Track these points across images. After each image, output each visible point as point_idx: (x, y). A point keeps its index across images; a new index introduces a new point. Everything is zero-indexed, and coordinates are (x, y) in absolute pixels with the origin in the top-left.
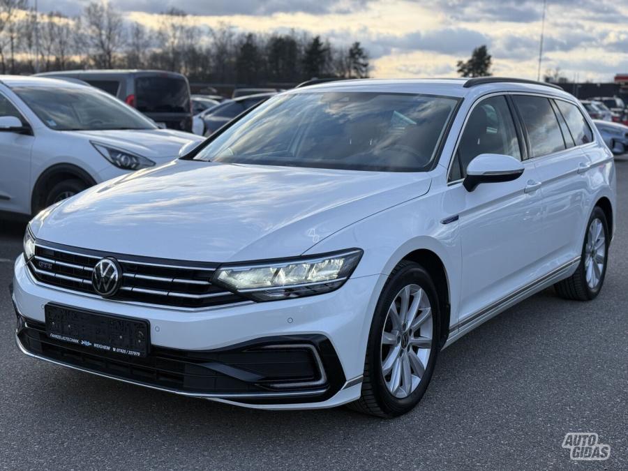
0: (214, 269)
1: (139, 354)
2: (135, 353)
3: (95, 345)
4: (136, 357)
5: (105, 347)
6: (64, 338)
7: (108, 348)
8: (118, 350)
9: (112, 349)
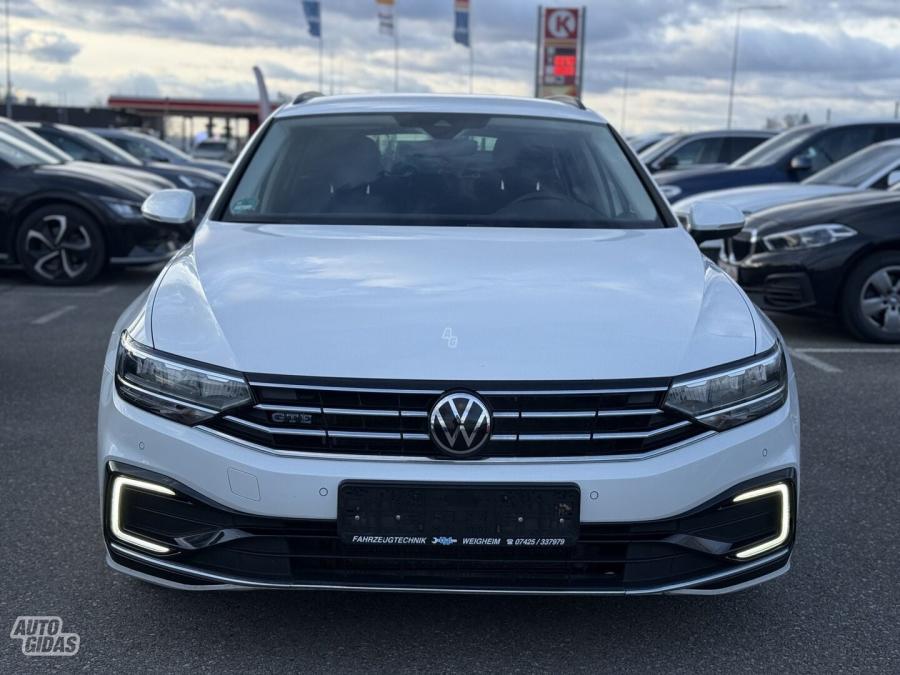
0: (665, 389)
1: (562, 541)
2: (555, 542)
3: (465, 541)
4: (558, 547)
5: (488, 541)
6: (389, 540)
7: (497, 542)
8: (518, 542)
9: (504, 541)
